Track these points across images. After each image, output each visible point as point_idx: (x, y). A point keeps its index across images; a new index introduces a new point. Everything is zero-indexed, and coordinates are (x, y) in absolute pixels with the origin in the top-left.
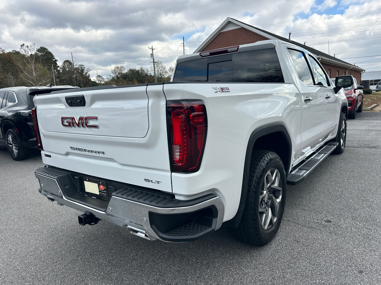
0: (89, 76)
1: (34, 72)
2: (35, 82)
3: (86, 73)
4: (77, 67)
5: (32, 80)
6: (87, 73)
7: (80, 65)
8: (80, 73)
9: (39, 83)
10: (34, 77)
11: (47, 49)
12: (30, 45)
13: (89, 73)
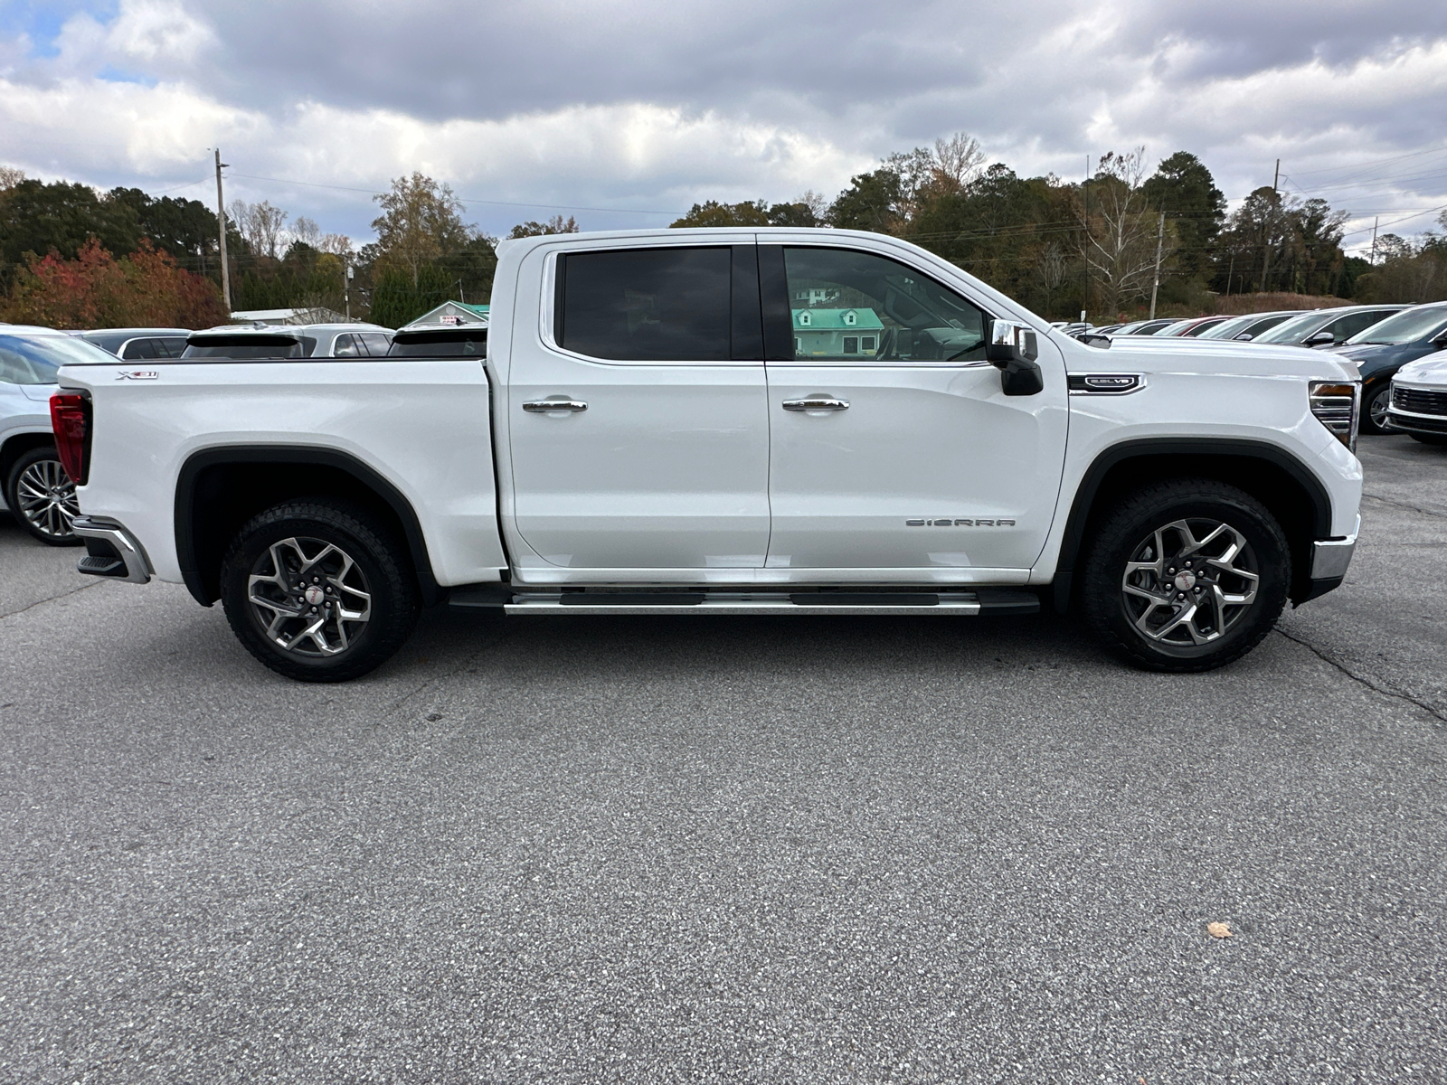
0: (1339, 239)
1: (1120, 239)
2: (1116, 269)
3: (1330, 229)
4: (1296, 208)
5: (1110, 264)
6: (1334, 229)
7: (1310, 201)
8: (1303, 231)
9: (1126, 274)
10: (1116, 255)
11: (1195, 158)
12: (1128, 155)
13: (1340, 227)
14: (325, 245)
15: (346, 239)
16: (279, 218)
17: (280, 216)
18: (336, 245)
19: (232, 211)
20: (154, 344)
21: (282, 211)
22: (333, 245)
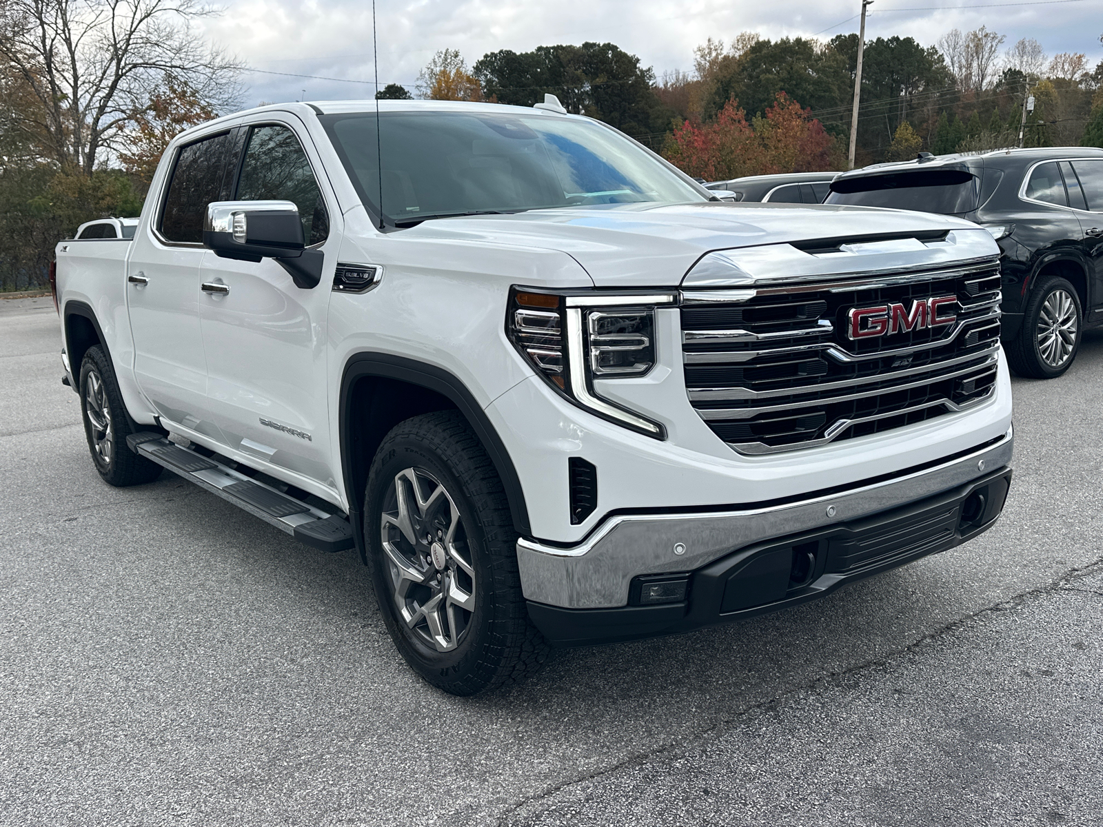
14: (1053, 68)
15: (1080, 57)
16: (994, 44)
17: (997, 41)
18: (1066, 67)
19: (945, 42)
20: (803, 191)
21: (999, 36)
22: (1063, 68)
